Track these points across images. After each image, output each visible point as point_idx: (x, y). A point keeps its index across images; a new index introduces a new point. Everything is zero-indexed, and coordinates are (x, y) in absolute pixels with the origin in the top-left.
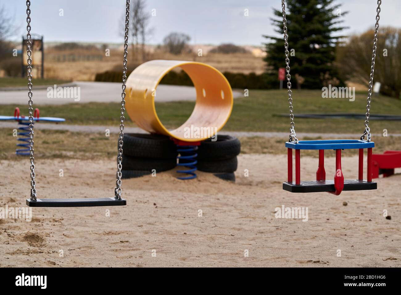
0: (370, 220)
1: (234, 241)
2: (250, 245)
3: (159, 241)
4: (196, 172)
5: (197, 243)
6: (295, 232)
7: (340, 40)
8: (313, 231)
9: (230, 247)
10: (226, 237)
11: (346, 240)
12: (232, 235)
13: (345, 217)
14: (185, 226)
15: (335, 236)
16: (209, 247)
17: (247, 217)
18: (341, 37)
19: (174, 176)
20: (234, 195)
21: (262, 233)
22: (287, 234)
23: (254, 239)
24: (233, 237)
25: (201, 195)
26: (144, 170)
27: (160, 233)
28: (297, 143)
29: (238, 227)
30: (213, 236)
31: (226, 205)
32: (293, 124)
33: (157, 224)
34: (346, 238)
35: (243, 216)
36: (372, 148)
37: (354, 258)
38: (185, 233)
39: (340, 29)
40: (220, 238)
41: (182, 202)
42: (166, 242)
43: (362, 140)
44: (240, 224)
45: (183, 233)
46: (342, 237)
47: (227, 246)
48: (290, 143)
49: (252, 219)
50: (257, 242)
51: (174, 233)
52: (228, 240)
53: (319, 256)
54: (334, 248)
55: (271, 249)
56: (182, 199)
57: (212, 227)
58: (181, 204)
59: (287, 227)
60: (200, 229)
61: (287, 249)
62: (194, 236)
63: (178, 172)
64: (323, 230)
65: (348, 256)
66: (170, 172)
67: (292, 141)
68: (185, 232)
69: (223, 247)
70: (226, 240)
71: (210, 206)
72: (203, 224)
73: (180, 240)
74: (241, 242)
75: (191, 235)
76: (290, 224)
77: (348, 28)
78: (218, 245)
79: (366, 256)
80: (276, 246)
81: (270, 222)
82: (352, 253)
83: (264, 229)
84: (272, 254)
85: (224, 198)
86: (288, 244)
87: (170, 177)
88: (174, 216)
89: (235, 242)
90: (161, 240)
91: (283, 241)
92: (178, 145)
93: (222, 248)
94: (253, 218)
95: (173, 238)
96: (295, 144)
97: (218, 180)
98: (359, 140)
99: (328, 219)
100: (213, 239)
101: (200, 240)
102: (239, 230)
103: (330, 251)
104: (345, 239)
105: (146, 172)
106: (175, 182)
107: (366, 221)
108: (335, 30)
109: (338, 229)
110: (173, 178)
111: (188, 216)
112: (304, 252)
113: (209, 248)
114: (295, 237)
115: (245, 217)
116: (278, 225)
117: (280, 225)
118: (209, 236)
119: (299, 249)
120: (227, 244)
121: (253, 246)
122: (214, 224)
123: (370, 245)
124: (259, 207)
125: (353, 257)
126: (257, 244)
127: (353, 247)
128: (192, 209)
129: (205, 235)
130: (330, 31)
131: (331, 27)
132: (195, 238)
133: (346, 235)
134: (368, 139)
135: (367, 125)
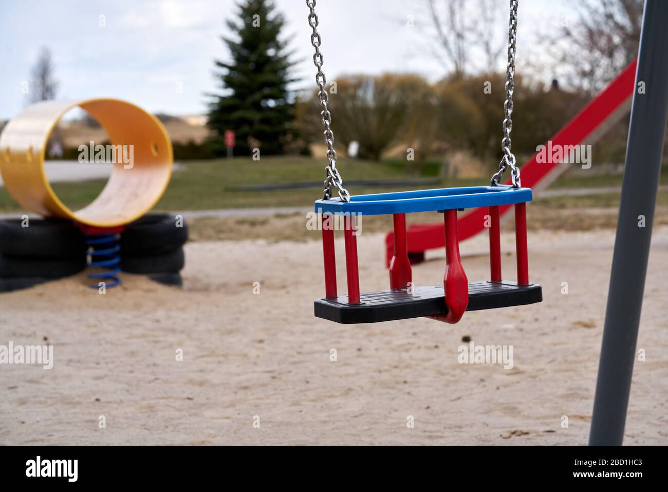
0: (436, 347)
1: (193, 411)
2: (227, 418)
3: (46, 420)
4: (120, 275)
5: (122, 420)
6: (308, 382)
7: (301, 94)
8: (341, 377)
9: (187, 426)
10: (178, 404)
11: (409, 393)
12: (189, 399)
13: (389, 343)
14: (99, 382)
15: (385, 385)
16: (146, 429)
17: (212, 354)
19: (84, 283)
20: (182, 310)
21: (246, 388)
22: (294, 389)
23: (232, 405)
24: (191, 402)
25: (127, 315)
26: (36, 277)
27: (49, 401)
28: (346, 201)
29: (197, 377)
30: (152, 402)
31: (173, 331)
32: (333, 153)
33: (45, 380)
34: (407, 388)
35: (205, 353)
36: (524, 203)
37: (442, 437)
38: (97, 400)
40: (167, 405)
41: (94, 330)
42: (60, 423)
43: (496, 186)
44: (201, 371)
45: (93, 398)
46: (399, 386)
47: (182, 426)
48: (326, 202)
49: (221, 359)
50: (239, 410)
51: (77, 399)
52: (181, 410)
53: (371, 436)
54: (394, 414)
55: (270, 425)
56: (95, 326)
57: (150, 382)
58: (93, 334)
59: (290, 372)
60: (127, 387)
61: (301, 423)
62: (115, 405)
63: (90, 277)
64: (358, 374)
65: (430, 432)
66: (77, 276)
67: (330, 196)
68: (97, 397)
69: (174, 427)
70: (178, 410)
71: (144, 336)
72: (132, 375)
73: (88, 418)
74: (208, 413)
75: (108, 403)
76: (294, 363)
78: (163, 424)
79: (463, 430)
80: (279, 419)
81: (255, 364)
82: (433, 423)
83: (248, 380)
84: (275, 437)
85: (168, 317)
86: (301, 411)
87: (78, 286)
88: (79, 361)
89: (196, 415)
90: (50, 420)
91: (291, 405)
92: (86, 234)
93: (172, 431)
94: (224, 355)
95: (73, 413)
96: (342, 204)
97: (155, 286)
98: (489, 187)
99: (359, 350)
100: (151, 408)
101: (126, 413)
102: (201, 384)
103: (390, 421)
104: (407, 390)
106: (86, 293)
107: (429, 348)
109: (386, 371)
110: (82, 287)
111: (104, 358)
112: (338, 428)
113: (146, 432)
114: (311, 395)
115: (209, 356)
116: (271, 369)
117: (275, 367)
118: (145, 403)
119: (325, 422)
120: (181, 421)
121: (234, 422)
122: (153, 373)
123: (459, 401)
124: (230, 332)
125: (440, 434)
126: (240, 416)
127: (429, 411)
128: (112, 344)
129: (136, 402)
132: (117, 409)
133: (405, 382)
134: (514, 182)
135: (508, 150)
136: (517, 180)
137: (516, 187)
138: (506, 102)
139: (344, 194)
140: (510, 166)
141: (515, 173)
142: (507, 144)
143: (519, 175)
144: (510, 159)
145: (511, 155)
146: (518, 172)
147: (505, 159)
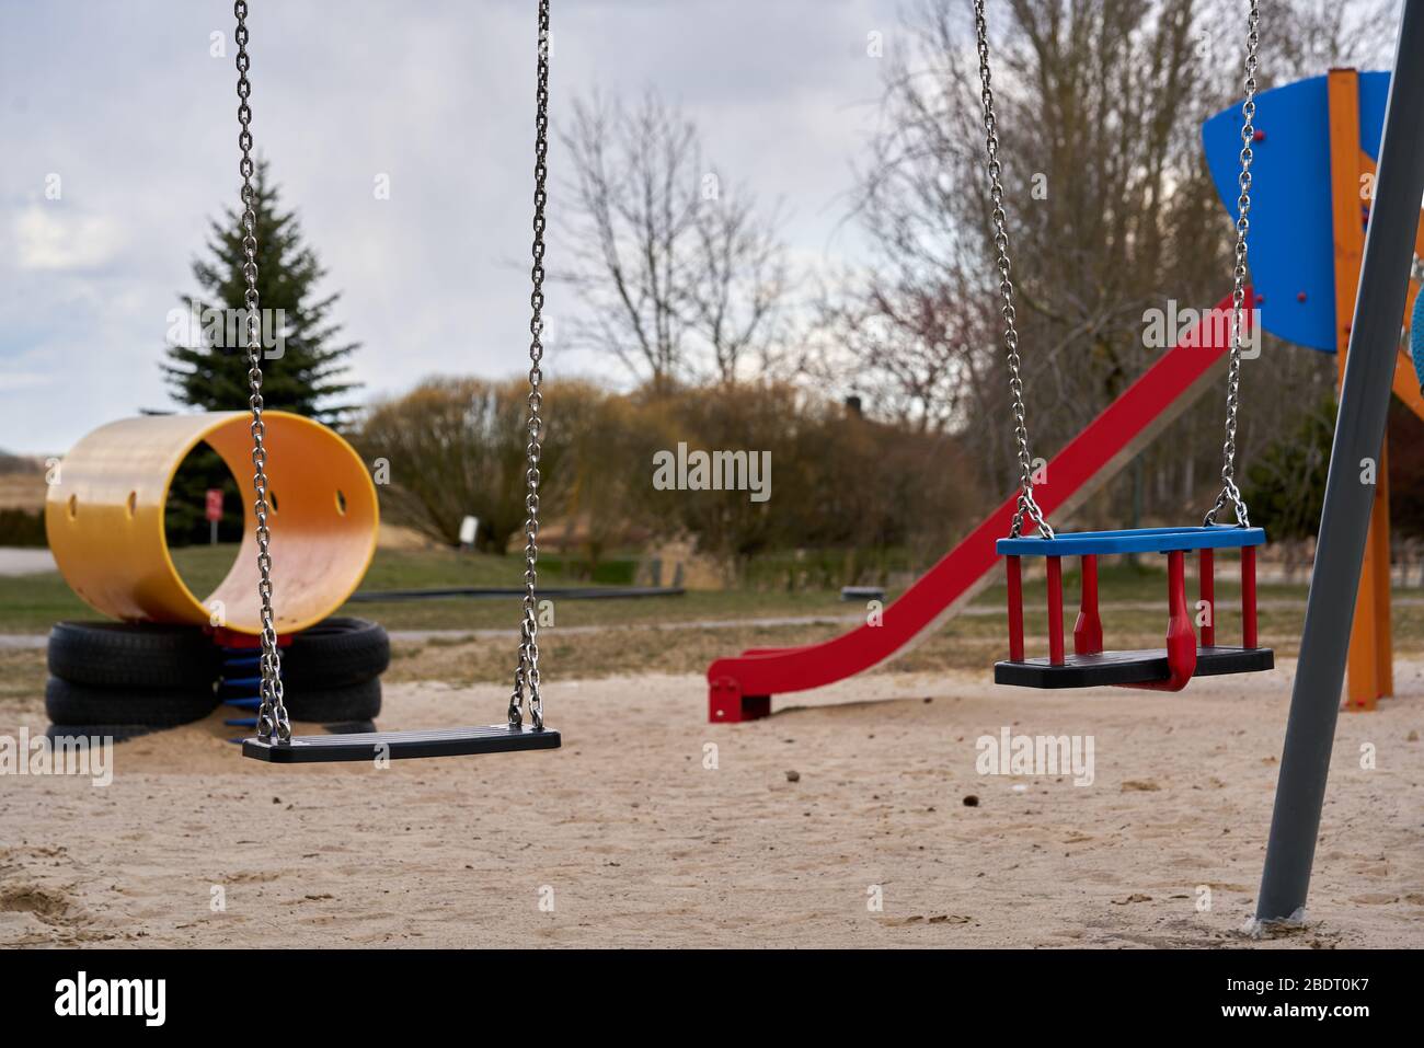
7: (343, 417)
18: (346, 409)
19: (219, 735)
26: (131, 722)
28: (1049, 538)
39: (341, 389)
40: (585, 873)
63: (228, 724)
66: (200, 724)
68: (463, 863)
75: (488, 870)
77: (361, 385)
81: (661, 830)
87: (209, 738)
88: (372, 827)
92: (226, 649)
96: (1044, 540)
105: (136, 727)
106: (225, 752)
108: (328, 391)
110: (217, 742)
127: (985, 878)
128: (392, 808)
130: (314, 394)
131: (316, 385)
134: (1240, 520)
135: (1230, 480)
136: (1243, 518)
137: (1244, 526)
138: (1228, 421)
139: (1045, 529)
140: (1234, 500)
141: (1240, 509)
142: (1228, 473)
143: (1245, 512)
144: (1233, 492)
145: (1234, 487)
146: (1245, 508)
147: (1226, 491)
